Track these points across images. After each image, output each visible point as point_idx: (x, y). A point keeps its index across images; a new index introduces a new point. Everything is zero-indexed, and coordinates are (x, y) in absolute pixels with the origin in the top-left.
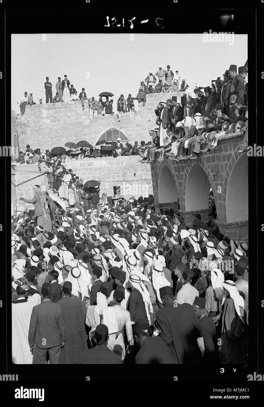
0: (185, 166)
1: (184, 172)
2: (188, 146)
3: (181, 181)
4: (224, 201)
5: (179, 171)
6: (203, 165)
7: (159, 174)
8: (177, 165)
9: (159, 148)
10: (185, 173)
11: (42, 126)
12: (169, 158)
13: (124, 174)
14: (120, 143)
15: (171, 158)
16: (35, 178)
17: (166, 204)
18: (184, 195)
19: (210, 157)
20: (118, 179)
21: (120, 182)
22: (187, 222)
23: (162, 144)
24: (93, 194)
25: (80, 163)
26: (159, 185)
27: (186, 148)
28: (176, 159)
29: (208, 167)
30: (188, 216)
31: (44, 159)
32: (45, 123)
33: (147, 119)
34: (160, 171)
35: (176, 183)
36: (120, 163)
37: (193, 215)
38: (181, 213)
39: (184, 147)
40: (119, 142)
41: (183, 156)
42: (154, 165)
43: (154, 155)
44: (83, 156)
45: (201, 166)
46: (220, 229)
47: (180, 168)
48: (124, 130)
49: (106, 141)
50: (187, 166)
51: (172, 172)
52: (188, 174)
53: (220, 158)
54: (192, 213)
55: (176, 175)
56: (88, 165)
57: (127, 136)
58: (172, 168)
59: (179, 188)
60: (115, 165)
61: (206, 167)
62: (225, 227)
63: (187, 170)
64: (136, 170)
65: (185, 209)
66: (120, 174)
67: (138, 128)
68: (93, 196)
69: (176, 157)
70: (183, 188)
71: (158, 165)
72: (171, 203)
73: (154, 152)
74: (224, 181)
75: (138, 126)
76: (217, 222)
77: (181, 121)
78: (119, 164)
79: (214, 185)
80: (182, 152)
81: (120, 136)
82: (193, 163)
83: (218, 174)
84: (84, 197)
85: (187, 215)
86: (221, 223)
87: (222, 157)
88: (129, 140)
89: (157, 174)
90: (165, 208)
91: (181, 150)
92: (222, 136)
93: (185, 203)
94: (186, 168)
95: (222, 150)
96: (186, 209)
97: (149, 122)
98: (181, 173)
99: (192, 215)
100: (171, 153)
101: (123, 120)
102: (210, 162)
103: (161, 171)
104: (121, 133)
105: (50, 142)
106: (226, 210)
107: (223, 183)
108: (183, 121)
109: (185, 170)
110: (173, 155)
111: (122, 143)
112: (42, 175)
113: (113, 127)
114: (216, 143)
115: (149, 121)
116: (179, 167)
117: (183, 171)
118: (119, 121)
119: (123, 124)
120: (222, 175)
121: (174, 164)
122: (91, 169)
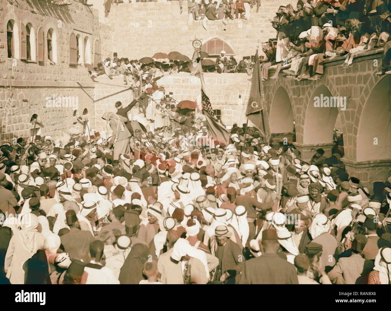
0: (307, 88)
1: (305, 96)
2: (313, 62)
3: (300, 106)
4: (354, 134)
5: (298, 95)
6: (331, 88)
7: (272, 97)
8: (296, 86)
9: (275, 65)
10: (307, 96)
11: (129, 31)
12: (287, 76)
13: (227, 96)
14: (224, 57)
15: (289, 76)
16: (118, 93)
17: (278, 135)
18: (303, 124)
19: (340, 77)
20: (219, 101)
21: (221, 105)
22: (304, 157)
23: (278, 59)
24: (186, 117)
25: (174, 79)
26: (271, 110)
27: (311, 65)
28: (297, 79)
29: (336, 91)
30: (306, 150)
31: (130, 70)
32: (133, 27)
33: (260, 29)
34: (273, 93)
35: (294, 108)
36: (223, 81)
37: (312, 150)
38: (297, 146)
39: (307, 64)
40: (223, 55)
41: (306, 74)
42: (267, 85)
43: (267, 72)
44: (177, 70)
45: (328, 88)
46: (347, 168)
47: (300, 89)
48: (229, 41)
49: (207, 52)
50: (309, 88)
51: (288, 94)
52: (309, 98)
53: (355, 80)
54: (312, 147)
55: (294, 98)
56: (183, 81)
57: (233, 48)
58: (289, 90)
59: (297, 115)
60: (216, 83)
61: (334, 90)
62: (354, 166)
63: (309, 93)
64: (241, 91)
65: (302, 141)
66: (222, 96)
67: (247, 39)
68: (186, 120)
69: (297, 76)
70: (301, 115)
71: (271, 85)
72: (285, 134)
73: (267, 68)
74: (357, 108)
75: (247, 37)
76: (344, 159)
77: (306, 30)
78: (221, 83)
79: (344, 113)
80: (305, 70)
81: (225, 49)
82: (318, 84)
83: (349, 99)
84: (176, 119)
85: (304, 149)
86: (349, 161)
87: (356, 78)
88: (235, 54)
89: (270, 97)
90: (277, 139)
91: (304, 68)
92: (359, 51)
93: (303, 133)
94: (308, 90)
95: (357, 69)
96: (304, 142)
97: (261, 34)
98: (301, 96)
99: (310, 150)
100: (291, 71)
101: (230, 28)
102: (341, 84)
103: (275, 93)
104: (226, 45)
105: (138, 51)
106: (357, 145)
107: (355, 111)
108: (309, 31)
109: (307, 93)
110: (292, 74)
111: (226, 57)
112: (127, 90)
113: (216, 36)
114: (351, 60)
115: (262, 31)
116: (298, 88)
117: (304, 94)
118: (225, 30)
119: (229, 34)
120: (355, 100)
121: (292, 85)
122: (187, 87)
